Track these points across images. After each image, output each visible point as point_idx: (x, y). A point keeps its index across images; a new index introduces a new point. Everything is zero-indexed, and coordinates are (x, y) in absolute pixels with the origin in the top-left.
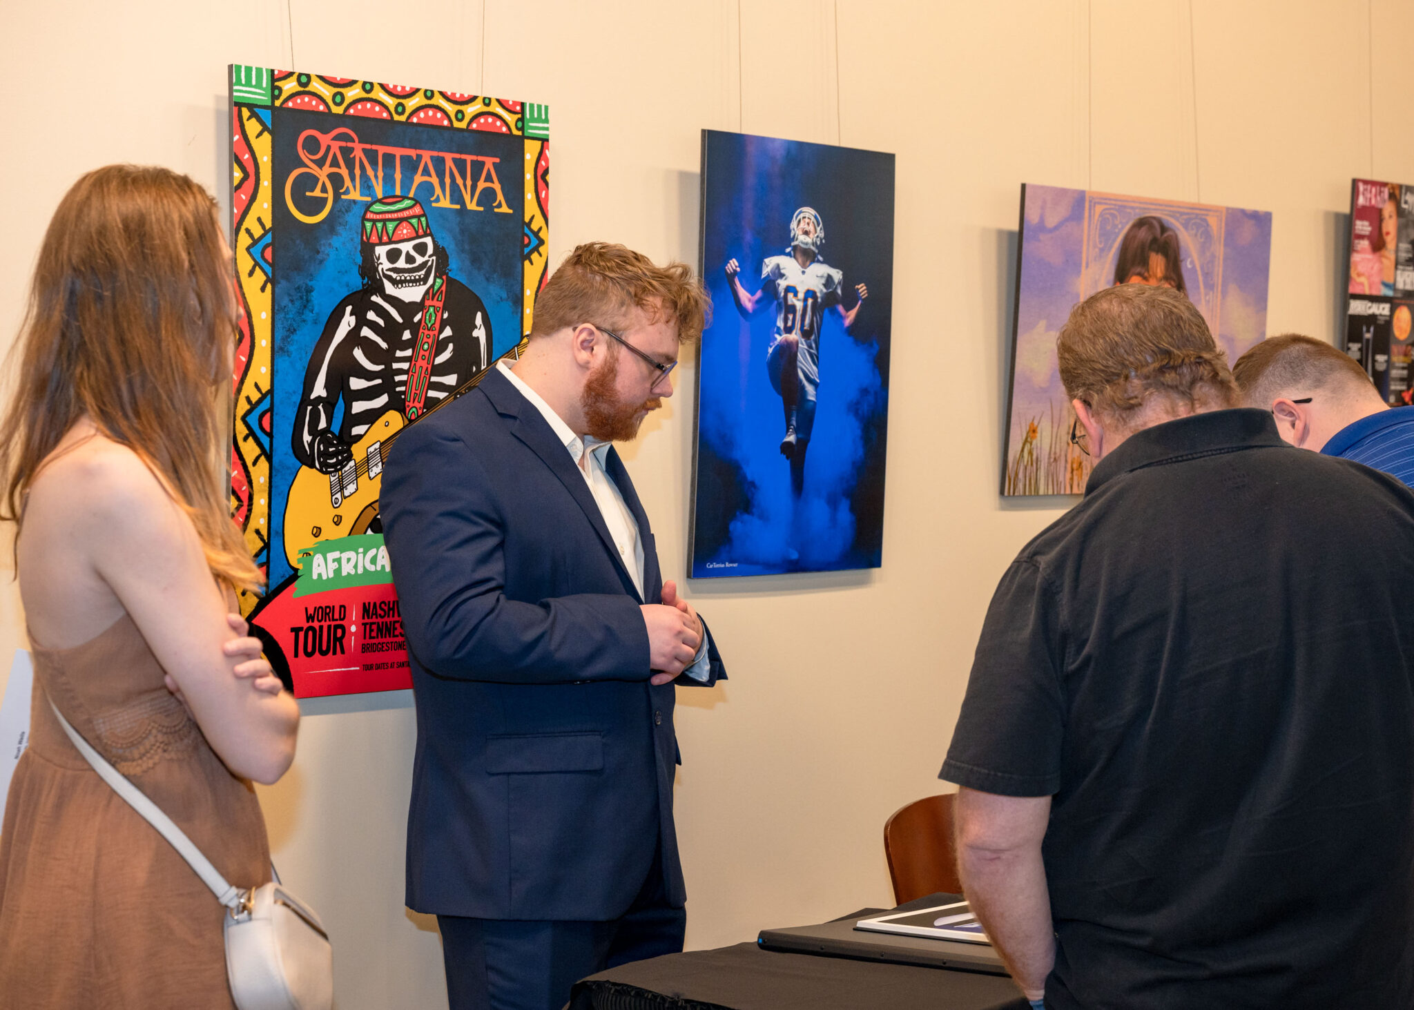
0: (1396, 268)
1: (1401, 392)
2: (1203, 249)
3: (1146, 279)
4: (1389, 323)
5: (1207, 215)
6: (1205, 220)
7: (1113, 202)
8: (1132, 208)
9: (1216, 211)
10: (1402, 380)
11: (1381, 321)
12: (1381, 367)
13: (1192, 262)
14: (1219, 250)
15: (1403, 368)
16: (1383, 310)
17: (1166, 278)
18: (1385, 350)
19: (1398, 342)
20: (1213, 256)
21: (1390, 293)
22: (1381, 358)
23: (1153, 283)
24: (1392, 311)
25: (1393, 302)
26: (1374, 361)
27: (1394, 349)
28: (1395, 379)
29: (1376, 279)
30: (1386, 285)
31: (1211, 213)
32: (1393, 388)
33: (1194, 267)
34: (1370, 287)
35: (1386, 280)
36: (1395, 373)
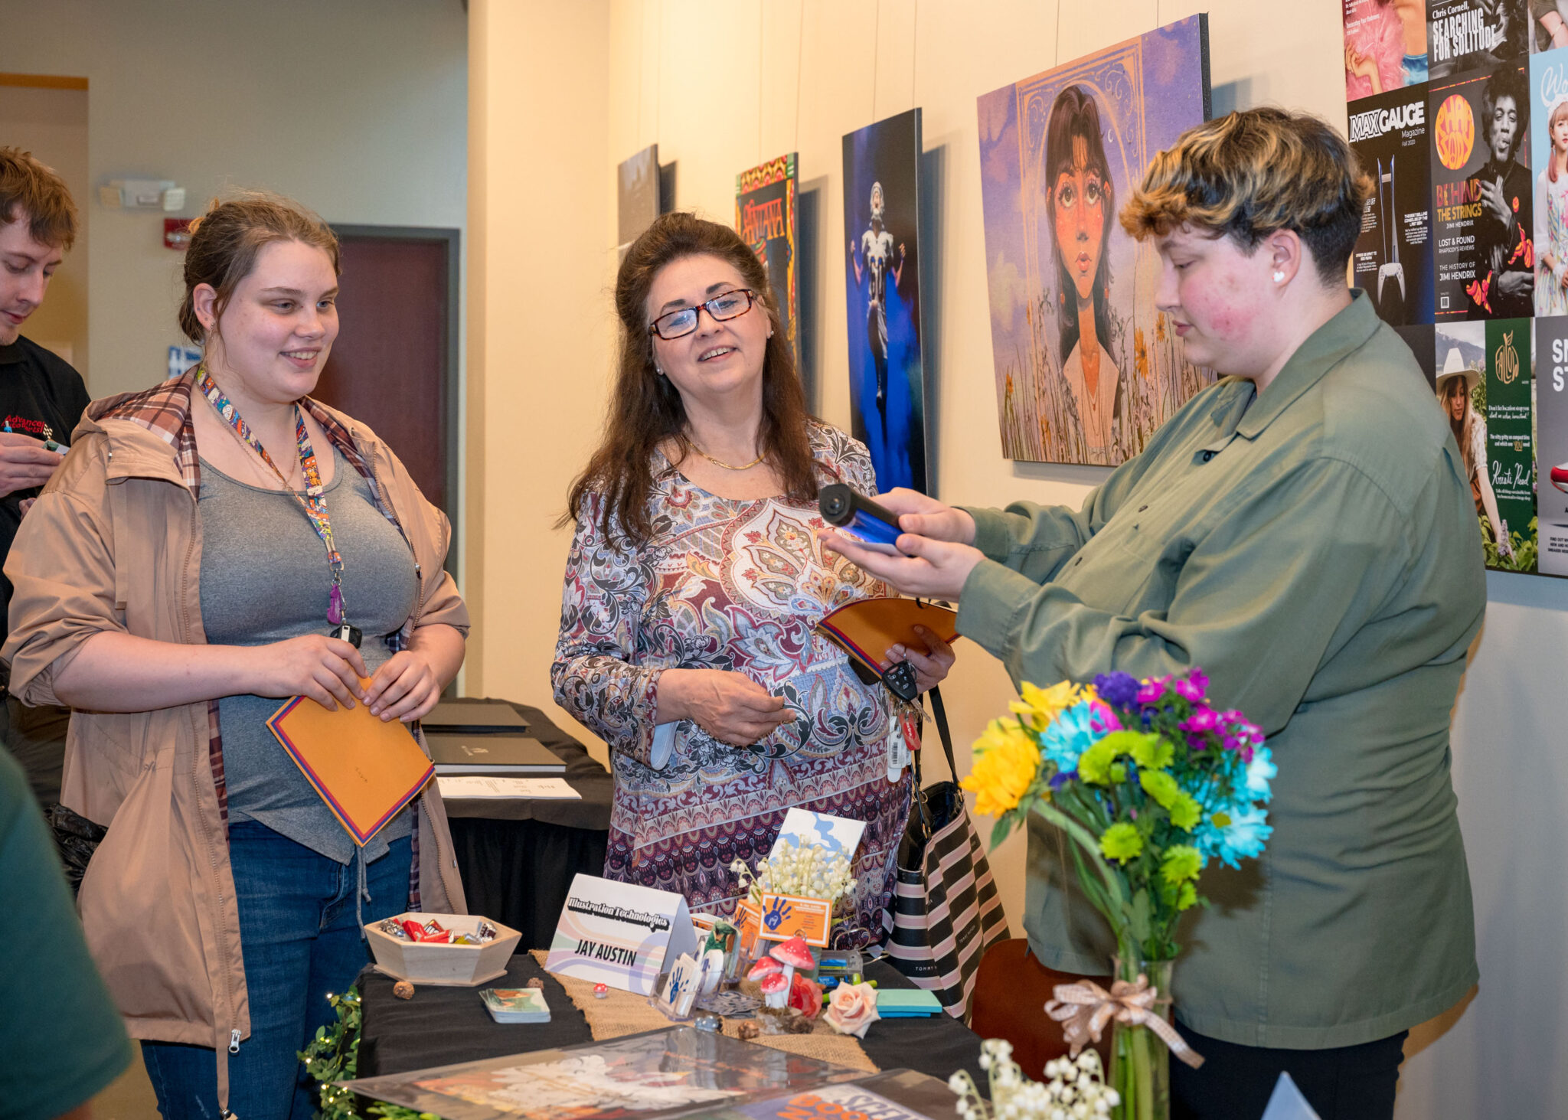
0: (1430, 19)
1: (1464, 282)
2: (1123, 107)
3: (1072, 174)
4: (1425, 139)
5: (1122, 58)
6: (1120, 67)
7: (1037, 86)
8: (1052, 85)
9: (1131, 47)
10: (1463, 257)
11: (1409, 140)
12: (1416, 238)
13: (1113, 134)
14: (1139, 102)
15: (1465, 232)
16: (1413, 115)
17: (1089, 167)
18: (1423, 201)
19: (1449, 174)
20: (1134, 114)
21: (1422, 77)
22: (1414, 218)
23: (1079, 175)
24: (1430, 114)
25: (1428, 95)
26: (1403, 227)
27: (1441, 193)
28: (1448, 259)
29: (1391, 59)
30: (1410, 63)
31: (1125, 54)
32: (1444, 277)
33: (1115, 140)
34: (1382, 79)
35: (1411, 53)
36: (1447, 245)
